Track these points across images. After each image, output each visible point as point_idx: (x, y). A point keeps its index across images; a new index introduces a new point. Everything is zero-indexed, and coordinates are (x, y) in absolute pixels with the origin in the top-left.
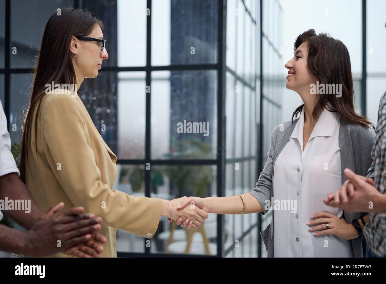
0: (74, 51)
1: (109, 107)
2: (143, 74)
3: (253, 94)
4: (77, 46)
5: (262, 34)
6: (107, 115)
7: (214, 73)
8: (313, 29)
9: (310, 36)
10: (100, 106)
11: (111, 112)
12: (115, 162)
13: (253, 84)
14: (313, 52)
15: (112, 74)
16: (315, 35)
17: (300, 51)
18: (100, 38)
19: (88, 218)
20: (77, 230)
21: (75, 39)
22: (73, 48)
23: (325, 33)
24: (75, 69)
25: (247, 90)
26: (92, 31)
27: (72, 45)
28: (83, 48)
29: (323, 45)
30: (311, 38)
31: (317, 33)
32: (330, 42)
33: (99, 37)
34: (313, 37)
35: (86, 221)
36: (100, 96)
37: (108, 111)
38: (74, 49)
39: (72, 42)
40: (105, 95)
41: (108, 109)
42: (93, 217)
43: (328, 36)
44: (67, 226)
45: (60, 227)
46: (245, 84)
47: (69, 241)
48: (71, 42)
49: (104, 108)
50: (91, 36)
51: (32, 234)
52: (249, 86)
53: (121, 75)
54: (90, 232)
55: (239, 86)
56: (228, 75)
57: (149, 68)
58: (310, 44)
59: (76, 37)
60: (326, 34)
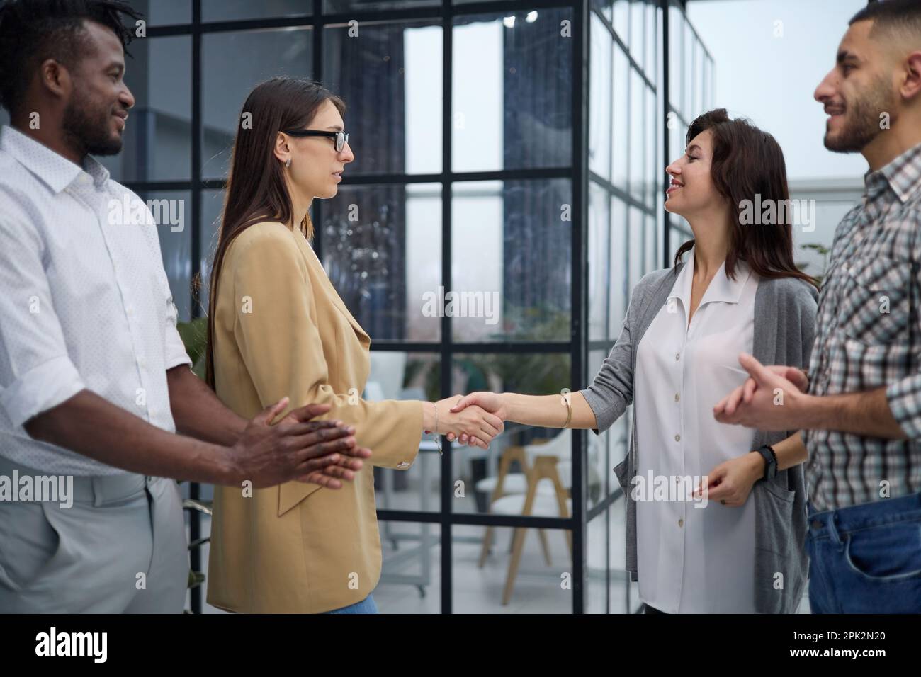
0: (284, 156)
1: (375, 249)
2: (437, 187)
3: (649, 220)
4: (289, 147)
5: (667, 107)
6: (372, 262)
7: (564, 185)
8: (725, 109)
9: (717, 122)
10: (358, 245)
11: (379, 257)
12: (367, 347)
13: (649, 202)
14: (721, 152)
15: (395, 187)
16: (726, 120)
17: (698, 147)
18: (331, 128)
19: (334, 426)
20: (317, 446)
21: (282, 137)
22: (280, 152)
23: (745, 118)
24: (289, 189)
25: (635, 214)
26: (315, 116)
27: (278, 148)
28: (301, 150)
29: (741, 142)
30: (719, 126)
31: (732, 116)
32: (754, 136)
33: (328, 126)
34: (724, 124)
35: (333, 431)
36: (360, 229)
37: (375, 255)
38: (282, 154)
39: (279, 141)
40: (369, 226)
41: (373, 251)
42: (342, 425)
43: (750, 123)
44: (301, 439)
45: (291, 441)
46: (629, 201)
47: (304, 464)
48: (276, 141)
49: (366, 251)
50: (314, 126)
51: (240, 450)
52: (641, 206)
53: (412, 188)
54: (338, 450)
55: (618, 206)
56: (594, 188)
57: (447, 177)
58: (716, 137)
59: (284, 132)
60: (745, 120)
